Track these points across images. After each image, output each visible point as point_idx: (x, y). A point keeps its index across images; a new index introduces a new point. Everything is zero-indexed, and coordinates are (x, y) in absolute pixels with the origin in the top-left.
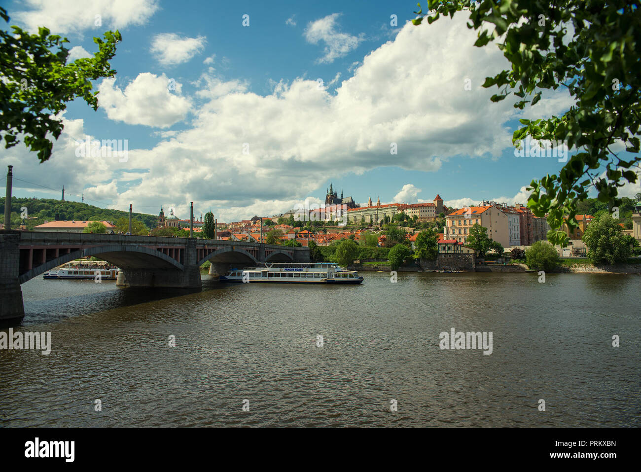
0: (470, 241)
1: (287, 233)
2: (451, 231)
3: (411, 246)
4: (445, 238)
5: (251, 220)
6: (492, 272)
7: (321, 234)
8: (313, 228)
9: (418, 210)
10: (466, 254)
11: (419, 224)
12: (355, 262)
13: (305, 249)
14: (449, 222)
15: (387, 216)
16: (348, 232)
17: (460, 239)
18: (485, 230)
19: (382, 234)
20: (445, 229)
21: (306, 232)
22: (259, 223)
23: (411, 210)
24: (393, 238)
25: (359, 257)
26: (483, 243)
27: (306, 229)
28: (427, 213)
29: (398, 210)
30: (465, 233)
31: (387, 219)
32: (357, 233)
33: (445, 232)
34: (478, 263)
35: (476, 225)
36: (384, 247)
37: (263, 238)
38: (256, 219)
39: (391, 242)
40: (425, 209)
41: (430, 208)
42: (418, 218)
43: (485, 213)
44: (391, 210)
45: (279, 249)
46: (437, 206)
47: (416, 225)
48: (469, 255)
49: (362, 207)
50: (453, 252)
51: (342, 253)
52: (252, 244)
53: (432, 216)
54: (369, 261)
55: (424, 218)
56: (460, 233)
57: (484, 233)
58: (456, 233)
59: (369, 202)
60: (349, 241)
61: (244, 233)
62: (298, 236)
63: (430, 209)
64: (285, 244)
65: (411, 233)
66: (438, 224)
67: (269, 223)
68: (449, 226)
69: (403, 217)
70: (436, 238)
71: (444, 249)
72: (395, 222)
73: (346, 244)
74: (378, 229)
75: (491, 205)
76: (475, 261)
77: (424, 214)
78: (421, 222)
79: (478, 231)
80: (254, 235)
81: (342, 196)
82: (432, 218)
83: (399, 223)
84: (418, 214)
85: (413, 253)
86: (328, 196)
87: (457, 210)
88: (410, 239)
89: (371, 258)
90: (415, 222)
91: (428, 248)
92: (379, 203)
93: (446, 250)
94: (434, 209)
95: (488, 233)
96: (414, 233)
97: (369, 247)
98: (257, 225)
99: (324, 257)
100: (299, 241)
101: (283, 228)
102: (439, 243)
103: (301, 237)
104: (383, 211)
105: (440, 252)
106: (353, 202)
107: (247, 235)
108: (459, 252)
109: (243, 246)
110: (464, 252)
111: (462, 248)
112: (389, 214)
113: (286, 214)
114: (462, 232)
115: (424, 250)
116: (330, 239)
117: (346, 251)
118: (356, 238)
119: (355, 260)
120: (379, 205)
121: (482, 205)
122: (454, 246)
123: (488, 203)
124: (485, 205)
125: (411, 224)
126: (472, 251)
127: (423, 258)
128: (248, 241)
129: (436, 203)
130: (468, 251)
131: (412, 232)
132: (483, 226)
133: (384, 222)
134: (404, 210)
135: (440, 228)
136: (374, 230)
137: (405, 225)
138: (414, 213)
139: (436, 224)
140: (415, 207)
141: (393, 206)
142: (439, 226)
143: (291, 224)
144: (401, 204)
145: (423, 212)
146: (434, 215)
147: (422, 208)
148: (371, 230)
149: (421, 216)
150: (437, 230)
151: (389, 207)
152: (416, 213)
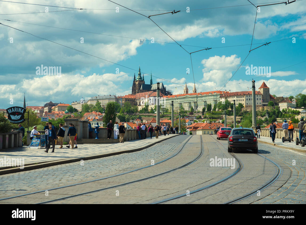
5: (45, 106)
11: (246, 112)
23: (235, 98)
29: (221, 97)
31: (208, 107)
38: (50, 105)
40: (251, 98)
42: (244, 107)
44: (212, 97)
46: (262, 93)
47: (242, 114)
49: (175, 94)
55: (250, 106)
63: (256, 97)
69: (226, 105)
72: (217, 110)
74: (200, 118)
78: (248, 110)
81: (151, 82)
82: (260, 106)
84: (243, 102)
90: (241, 110)
104: (204, 98)
106: (164, 88)
112: (211, 101)
113: (91, 100)
129: (262, 91)
133: (206, 110)
134: (228, 98)
135: (271, 117)
136: (197, 118)
137: (230, 114)
138: (239, 101)
139: (267, 113)
140: (240, 95)
141: (215, 93)
142: (270, 115)
143: (103, 111)
144: (223, 92)
145: (249, 100)
146: (260, 103)
147: (248, 96)
148: (193, 119)
149: (247, 104)
150: (268, 119)
151: (210, 95)
152: (241, 100)
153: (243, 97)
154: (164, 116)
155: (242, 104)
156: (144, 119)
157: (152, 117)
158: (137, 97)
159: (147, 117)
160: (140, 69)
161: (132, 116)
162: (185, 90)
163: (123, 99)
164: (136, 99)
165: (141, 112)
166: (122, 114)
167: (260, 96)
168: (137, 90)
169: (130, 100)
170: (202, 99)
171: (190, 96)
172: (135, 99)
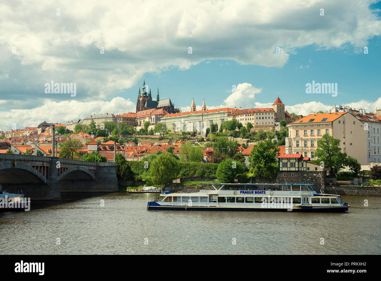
0: (319, 155)
1: (87, 144)
2: (294, 144)
3: (244, 161)
4: (287, 152)
5: (39, 127)
6: (346, 195)
7: (131, 145)
8: (121, 138)
9: (254, 117)
10: (312, 172)
11: (254, 133)
12: (174, 181)
13: (110, 165)
14: (292, 132)
15: (214, 123)
16: (165, 143)
17: (306, 153)
18: (337, 142)
19: (208, 146)
20: (287, 140)
21: (112, 143)
22: (49, 131)
23: (244, 117)
24: (221, 152)
25: (180, 175)
26: (335, 158)
27: (111, 139)
28: (265, 121)
29: (229, 115)
30: (312, 145)
31: (214, 128)
32: (177, 144)
33: (287, 144)
34: (329, 184)
35: (326, 136)
36: (211, 162)
37: (55, 151)
38: (44, 126)
39: (219, 157)
40: (261, 116)
41: (268, 114)
42: (253, 127)
43: (337, 121)
44: (219, 116)
45: (76, 165)
46: (276, 111)
47: (250, 135)
48: (317, 173)
49: (183, 112)
50: (297, 169)
51: (158, 170)
52: (40, 159)
53: (271, 124)
54: (192, 180)
55: (260, 126)
56: (305, 146)
57: (336, 146)
58: (300, 145)
59: (192, 106)
60: (166, 154)
61: (28, 143)
62: (101, 148)
63: (268, 116)
64: (84, 158)
65: (244, 145)
66: (278, 134)
67: (63, 131)
68: (292, 137)
69: (234, 125)
70: (275, 151)
71: (285, 165)
72: (224, 131)
73: (164, 158)
74: (202, 140)
75: (344, 111)
76: (325, 181)
77: (260, 122)
78: (256, 131)
79: (328, 144)
80: (42, 146)
81: (158, 98)
82: (271, 126)
83: (230, 132)
84: (252, 122)
85: (247, 170)
86: (140, 97)
87: (302, 116)
88: (244, 153)
89: (195, 176)
90: (249, 131)
91: (265, 165)
92: (205, 107)
93: (289, 166)
94: (273, 116)
95: (341, 146)
96: (248, 145)
97: (192, 163)
98: (46, 133)
99: (135, 174)
100: (103, 154)
101: (81, 138)
102: (279, 158)
103: (105, 149)
104: (210, 117)
105: (281, 170)
106: (172, 106)
107: (33, 146)
108: (305, 169)
109: (29, 161)
110: (311, 170)
111: (309, 165)
112: (217, 120)
113: (85, 119)
114: (309, 144)
115: (261, 167)
116: (143, 152)
117: (163, 167)
118: (175, 151)
119: (175, 179)
120: (205, 109)
121: (334, 111)
122: (298, 162)
123: (341, 109)
124: (337, 111)
125: (244, 135)
126: (321, 168)
127: (260, 176)
128: (35, 154)
129: (275, 108)
130: (316, 169)
131: (245, 143)
132: (335, 138)
133: (210, 132)
134: (236, 117)
135: (281, 139)
136: (198, 141)
137: (237, 136)
138: (248, 120)
139: (276, 134)
140: (249, 113)
141: (222, 111)
142: (280, 137)
143: (92, 133)
144: (232, 109)
145: (260, 119)
146: (272, 123)
147: (258, 114)
148: (194, 141)
149: (257, 123)
150: (277, 141)
151: (217, 112)
152: (251, 120)
153: (253, 115)
154: (164, 139)
155: (252, 123)
156: (140, 142)
157: (150, 139)
158: (138, 116)
159: (144, 140)
160: (144, 82)
161: (128, 138)
162: (192, 108)
163: (121, 118)
164: (137, 118)
165: (139, 133)
166: (114, 136)
167: (272, 114)
168: (141, 108)
169: (129, 120)
170: (208, 118)
171: (195, 114)
172: (135, 118)
